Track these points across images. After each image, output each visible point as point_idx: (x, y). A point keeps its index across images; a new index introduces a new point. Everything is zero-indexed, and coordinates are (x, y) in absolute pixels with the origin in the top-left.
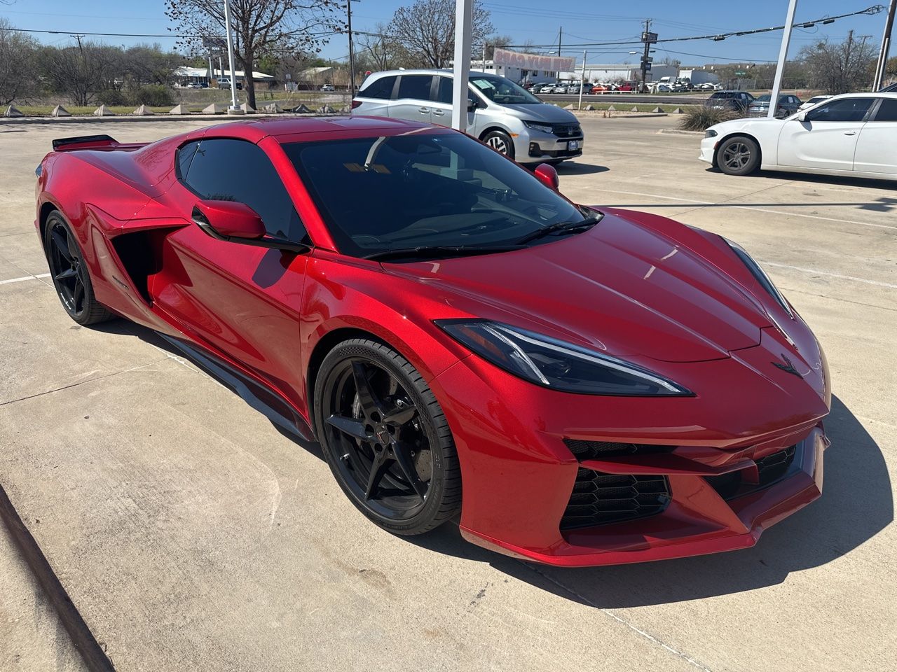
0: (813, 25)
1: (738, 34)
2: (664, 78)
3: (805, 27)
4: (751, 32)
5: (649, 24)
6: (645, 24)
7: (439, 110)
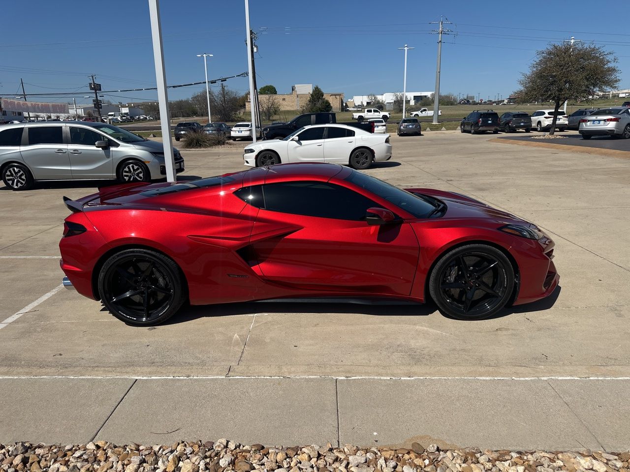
0: (215, 82)
1: (174, 87)
2: (110, 113)
3: (211, 83)
4: (181, 86)
5: (94, 78)
6: (91, 78)
7: (75, 150)
